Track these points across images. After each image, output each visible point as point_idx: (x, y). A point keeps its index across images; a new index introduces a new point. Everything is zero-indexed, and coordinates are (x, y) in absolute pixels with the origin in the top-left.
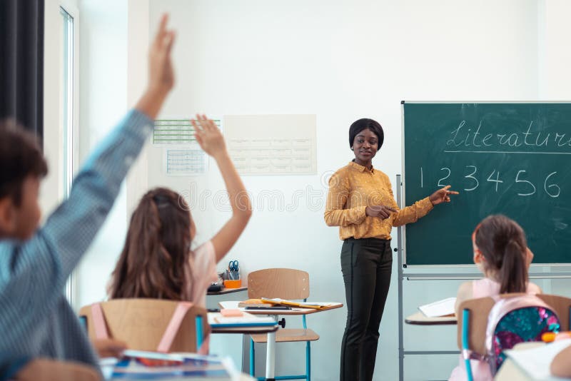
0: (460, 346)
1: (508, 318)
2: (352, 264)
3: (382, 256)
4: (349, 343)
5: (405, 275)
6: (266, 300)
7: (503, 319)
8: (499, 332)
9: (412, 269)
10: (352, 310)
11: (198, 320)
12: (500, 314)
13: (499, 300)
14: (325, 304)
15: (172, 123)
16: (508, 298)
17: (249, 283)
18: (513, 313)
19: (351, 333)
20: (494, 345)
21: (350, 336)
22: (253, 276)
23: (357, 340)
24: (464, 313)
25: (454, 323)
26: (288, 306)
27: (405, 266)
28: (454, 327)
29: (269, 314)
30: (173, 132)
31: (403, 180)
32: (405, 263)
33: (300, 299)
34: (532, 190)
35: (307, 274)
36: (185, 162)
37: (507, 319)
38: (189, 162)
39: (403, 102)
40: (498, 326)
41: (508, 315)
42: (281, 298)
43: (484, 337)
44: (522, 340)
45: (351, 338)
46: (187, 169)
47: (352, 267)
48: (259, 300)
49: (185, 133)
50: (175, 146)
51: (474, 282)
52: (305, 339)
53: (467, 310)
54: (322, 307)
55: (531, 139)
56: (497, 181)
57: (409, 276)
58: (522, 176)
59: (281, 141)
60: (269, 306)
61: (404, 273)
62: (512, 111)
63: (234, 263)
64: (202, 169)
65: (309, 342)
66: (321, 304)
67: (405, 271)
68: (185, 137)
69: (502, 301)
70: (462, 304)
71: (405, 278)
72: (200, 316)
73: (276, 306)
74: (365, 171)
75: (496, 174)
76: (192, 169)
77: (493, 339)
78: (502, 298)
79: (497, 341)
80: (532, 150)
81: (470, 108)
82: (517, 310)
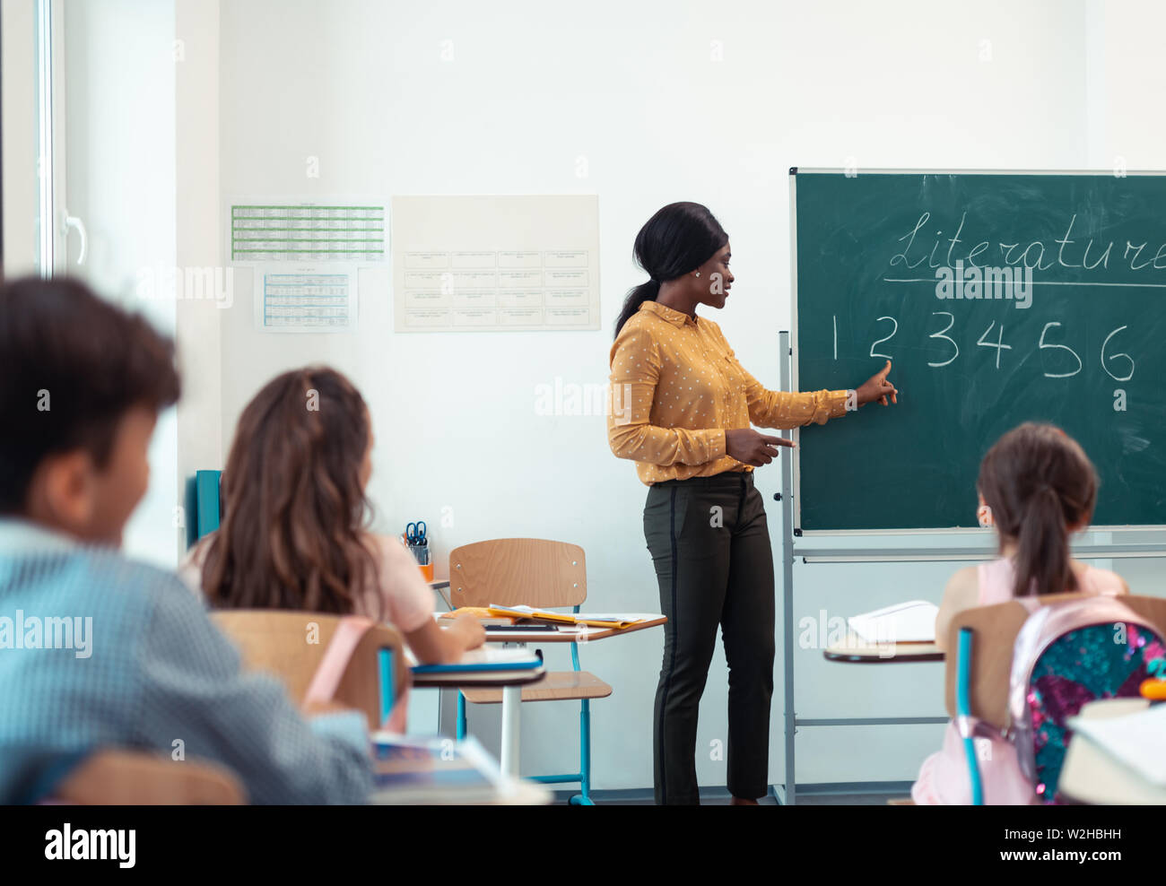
0: (951, 706)
1: (1062, 648)
2: (672, 533)
3: (740, 511)
4: (669, 707)
5: (799, 552)
6: (500, 609)
7: (1048, 651)
8: (1039, 678)
9: (814, 539)
10: (675, 634)
11: (383, 658)
12: (1040, 640)
13: (1036, 609)
14: (631, 618)
15: (275, 213)
16: (1056, 606)
17: (452, 570)
18: (1072, 637)
19: (673, 685)
20: (1030, 707)
21: (672, 691)
22: (461, 555)
23: (685, 700)
24: (961, 637)
25: (938, 657)
26: (551, 624)
27: (798, 533)
28: (939, 668)
29: (507, 641)
30: (277, 235)
31: (793, 342)
32: (798, 526)
33: (565, 605)
34: (1074, 366)
35: (580, 552)
36: (306, 301)
37: (1060, 650)
38: (314, 301)
39: (793, 171)
40: (1039, 665)
41: (1060, 640)
42: (533, 606)
43: (1007, 690)
44: (1091, 696)
45: (674, 695)
46: (310, 316)
47: (673, 539)
48: (483, 610)
49: (305, 235)
50: (284, 266)
51: (981, 567)
52: (579, 695)
53: (968, 630)
54: (624, 624)
55: (1073, 253)
56: (999, 346)
57: (806, 554)
58: (1053, 336)
59: (519, 255)
60: (508, 622)
61: (795, 547)
62: (1033, 193)
63: (416, 528)
64: (343, 318)
65: (586, 701)
66: (622, 617)
67: (800, 543)
68: (304, 246)
69: (1046, 610)
70: (959, 617)
71: (799, 559)
72: (387, 648)
73: (521, 622)
74: (686, 323)
75: (996, 330)
76: (321, 318)
77: (1028, 692)
78: (1043, 604)
79: (1035, 697)
80: (1073, 279)
81: (941, 184)
82: (1079, 631)
